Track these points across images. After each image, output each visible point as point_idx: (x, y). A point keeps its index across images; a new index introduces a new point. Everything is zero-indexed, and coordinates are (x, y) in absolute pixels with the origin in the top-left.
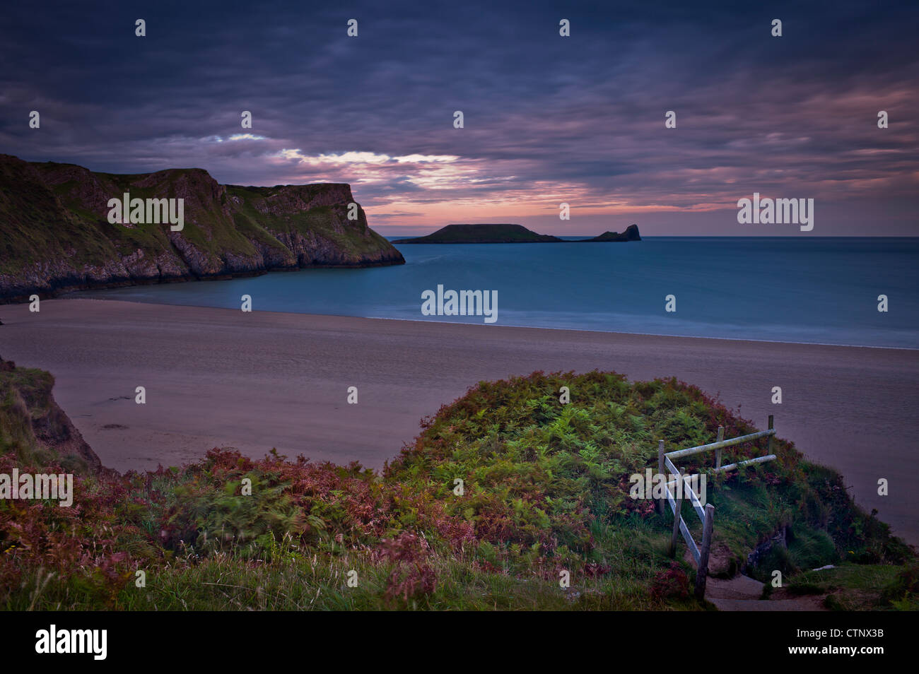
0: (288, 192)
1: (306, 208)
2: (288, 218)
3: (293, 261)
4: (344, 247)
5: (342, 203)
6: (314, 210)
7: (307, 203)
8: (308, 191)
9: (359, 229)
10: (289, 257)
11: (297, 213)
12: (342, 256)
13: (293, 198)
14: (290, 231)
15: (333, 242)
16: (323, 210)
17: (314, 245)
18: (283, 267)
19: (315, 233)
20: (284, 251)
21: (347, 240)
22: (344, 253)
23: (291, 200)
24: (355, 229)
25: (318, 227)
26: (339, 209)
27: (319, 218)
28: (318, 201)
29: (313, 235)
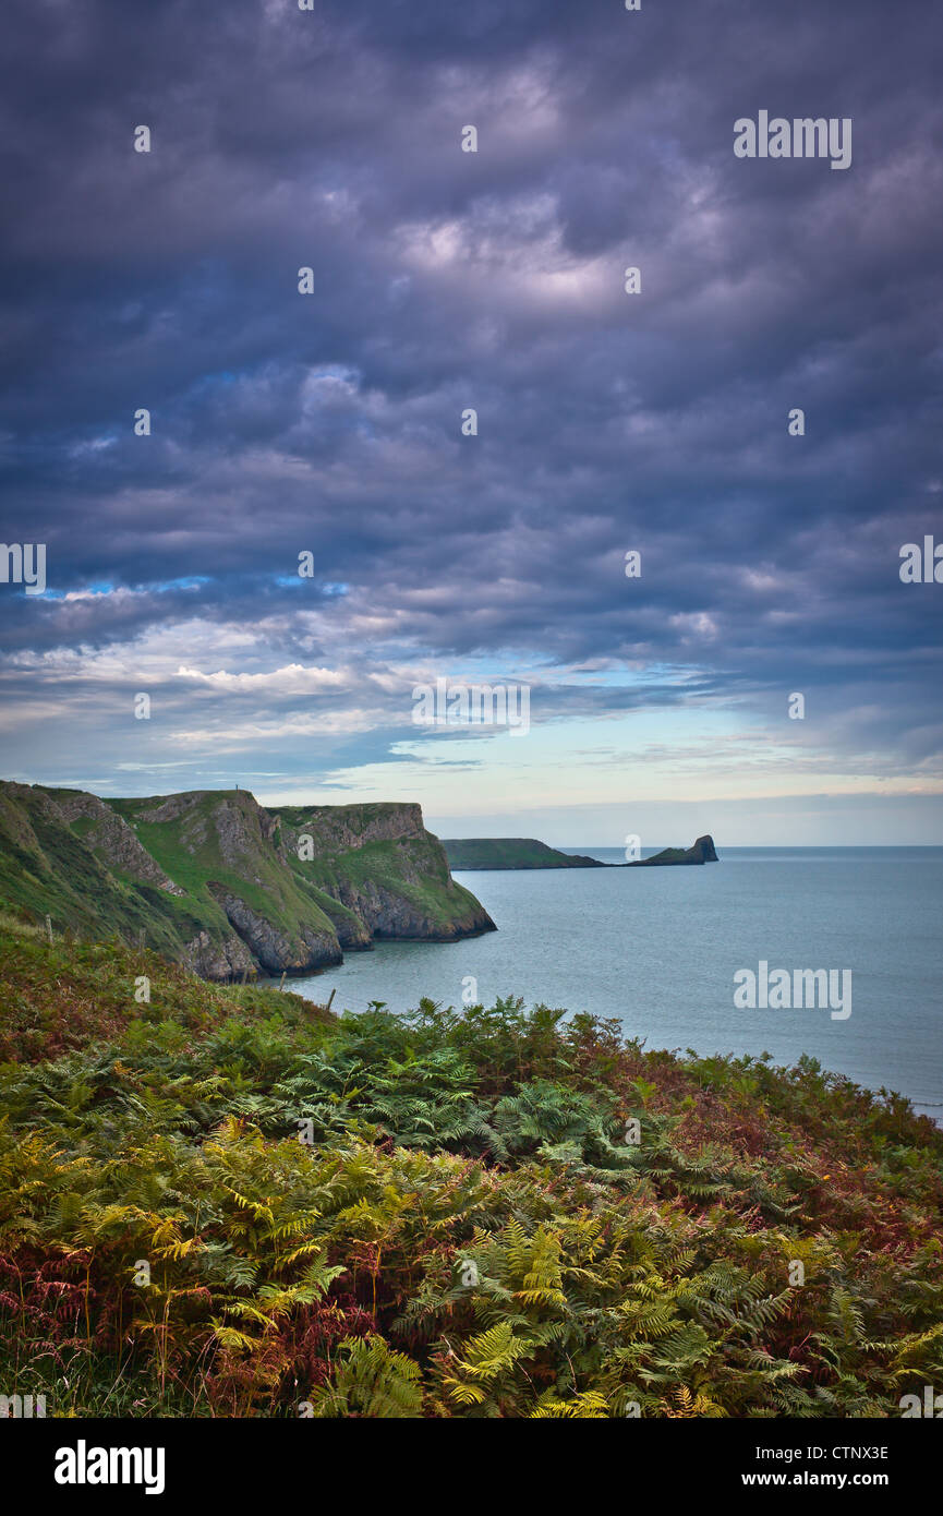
0: (328, 818)
1: (357, 843)
2: (333, 860)
3: (365, 936)
4: (426, 908)
5: (411, 835)
6: (369, 847)
7: (358, 835)
8: (358, 815)
9: (439, 878)
10: (360, 930)
11: (345, 852)
12: (425, 925)
13: (335, 828)
14: (338, 883)
15: (407, 900)
16: (384, 846)
17: (377, 906)
18: (352, 946)
19: (378, 886)
20: (349, 919)
21: (429, 898)
22: (427, 918)
23: (335, 830)
24: (433, 877)
25: (381, 875)
26: (408, 845)
27: (379, 861)
28: (375, 832)
29: (375, 889)
